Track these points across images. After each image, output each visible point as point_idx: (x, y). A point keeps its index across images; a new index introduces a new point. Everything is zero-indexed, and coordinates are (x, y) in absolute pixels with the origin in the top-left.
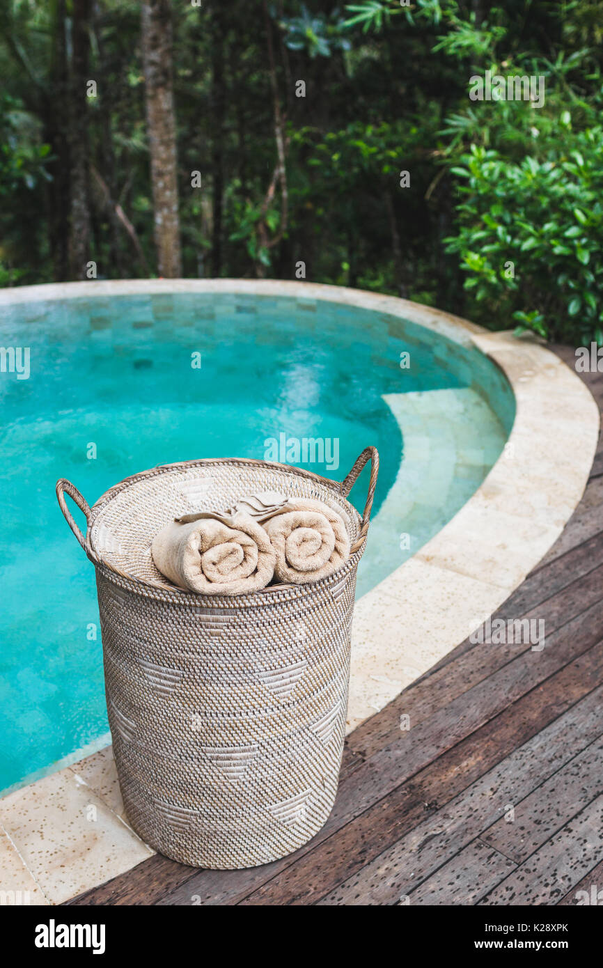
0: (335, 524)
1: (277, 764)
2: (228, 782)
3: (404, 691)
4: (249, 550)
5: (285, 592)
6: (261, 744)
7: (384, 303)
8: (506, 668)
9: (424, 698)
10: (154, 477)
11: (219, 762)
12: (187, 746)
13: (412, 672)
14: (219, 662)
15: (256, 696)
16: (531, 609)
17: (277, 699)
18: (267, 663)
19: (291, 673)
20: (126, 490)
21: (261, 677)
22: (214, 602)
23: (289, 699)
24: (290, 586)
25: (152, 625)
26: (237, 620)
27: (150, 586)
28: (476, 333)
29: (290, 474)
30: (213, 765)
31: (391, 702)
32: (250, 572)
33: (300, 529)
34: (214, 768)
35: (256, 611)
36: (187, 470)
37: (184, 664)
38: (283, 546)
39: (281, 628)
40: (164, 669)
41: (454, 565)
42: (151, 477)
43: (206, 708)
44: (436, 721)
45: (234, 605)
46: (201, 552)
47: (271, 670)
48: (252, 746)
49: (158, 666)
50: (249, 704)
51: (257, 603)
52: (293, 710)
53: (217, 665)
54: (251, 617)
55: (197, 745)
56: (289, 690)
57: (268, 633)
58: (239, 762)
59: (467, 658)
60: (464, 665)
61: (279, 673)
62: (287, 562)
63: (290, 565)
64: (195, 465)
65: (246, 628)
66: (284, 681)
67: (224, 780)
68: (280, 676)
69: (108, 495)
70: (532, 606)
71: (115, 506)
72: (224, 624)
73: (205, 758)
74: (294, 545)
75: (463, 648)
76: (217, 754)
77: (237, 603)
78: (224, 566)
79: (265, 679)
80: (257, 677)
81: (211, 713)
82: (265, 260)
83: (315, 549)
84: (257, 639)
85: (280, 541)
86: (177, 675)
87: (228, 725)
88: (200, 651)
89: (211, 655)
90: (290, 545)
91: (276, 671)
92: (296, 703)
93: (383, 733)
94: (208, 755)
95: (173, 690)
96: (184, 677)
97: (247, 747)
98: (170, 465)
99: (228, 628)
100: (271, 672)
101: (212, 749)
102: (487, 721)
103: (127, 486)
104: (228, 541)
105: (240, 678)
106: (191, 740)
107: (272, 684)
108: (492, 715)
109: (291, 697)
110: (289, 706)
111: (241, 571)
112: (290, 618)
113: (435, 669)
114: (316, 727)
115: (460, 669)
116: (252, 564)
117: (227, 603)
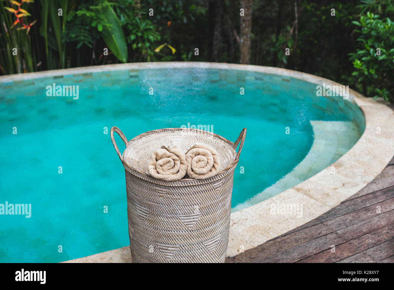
0: (214, 156)
1: (187, 255)
2: (166, 260)
3: (267, 241)
4: (177, 162)
5: (190, 182)
6: (180, 246)
7: (320, 81)
8: (317, 239)
9: (275, 246)
10: (160, 133)
11: (163, 250)
12: (151, 242)
13: (274, 235)
14: (163, 207)
15: (178, 225)
16: (338, 217)
17: (187, 227)
18: (183, 211)
19: (194, 217)
20: (147, 136)
21: (180, 217)
22: (160, 183)
23: (193, 228)
24: (192, 179)
25: (139, 189)
26: (170, 192)
27: (137, 172)
28: (358, 97)
29: (216, 138)
30: (160, 251)
31: (260, 245)
32: (175, 172)
33: (198, 156)
34: (161, 253)
35: (178, 189)
36: (175, 132)
37: (150, 207)
38: (190, 162)
39: (189, 197)
40: (143, 208)
41: (310, 194)
42: (159, 132)
43: (158, 227)
44: (277, 256)
45: (168, 185)
46: (157, 160)
47: (185, 214)
48: (176, 246)
49: (140, 206)
50: (175, 227)
51: (178, 185)
52: (195, 233)
53: (162, 209)
54: (176, 191)
55: (154, 242)
56: (193, 224)
57: (183, 198)
58: (171, 252)
59: (301, 232)
60: (298, 235)
61: (188, 216)
62: (192, 169)
63: (193, 171)
64: (179, 130)
65: (174, 195)
66: (190, 220)
67: (165, 259)
68: (189, 217)
69: (138, 137)
70: (339, 215)
71: (141, 142)
72: (165, 192)
73: (157, 248)
74: (195, 162)
75: (300, 228)
76: (162, 247)
77: (170, 184)
78: (165, 167)
79: (182, 218)
80: (178, 216)
81: (160, 229)
82: (285, 61)
83: (204, 165)
84: (179, 200)
85: (189, 159)
86: (147, 211)
87: (166, 235)
88: (156, 202)
89: (160, 204)
90: (193, 162)
91: (187, 215)
92: (196, 231)
93: (252, 257)
94: (158, 246)
95: (146, 217)
96: (150, 212)
97: (174, 246)
98: (167, 129)
99: (167, 194)
100: (185, 215)
101: (160, 244)
102: (300, 259)
103: (148, 135)
104: (168, 157)
105: (171, 216)
106: (152, 239)
107: (185, 220)
108: (303, 257)
109: (194, 228)
110: (193, 231)
111: (172, 171)
112: (193, 193)
113: (284, 235)
114: (206, 243)
115: (296, 237)
116: (176, 168)
117: (165, 184)
